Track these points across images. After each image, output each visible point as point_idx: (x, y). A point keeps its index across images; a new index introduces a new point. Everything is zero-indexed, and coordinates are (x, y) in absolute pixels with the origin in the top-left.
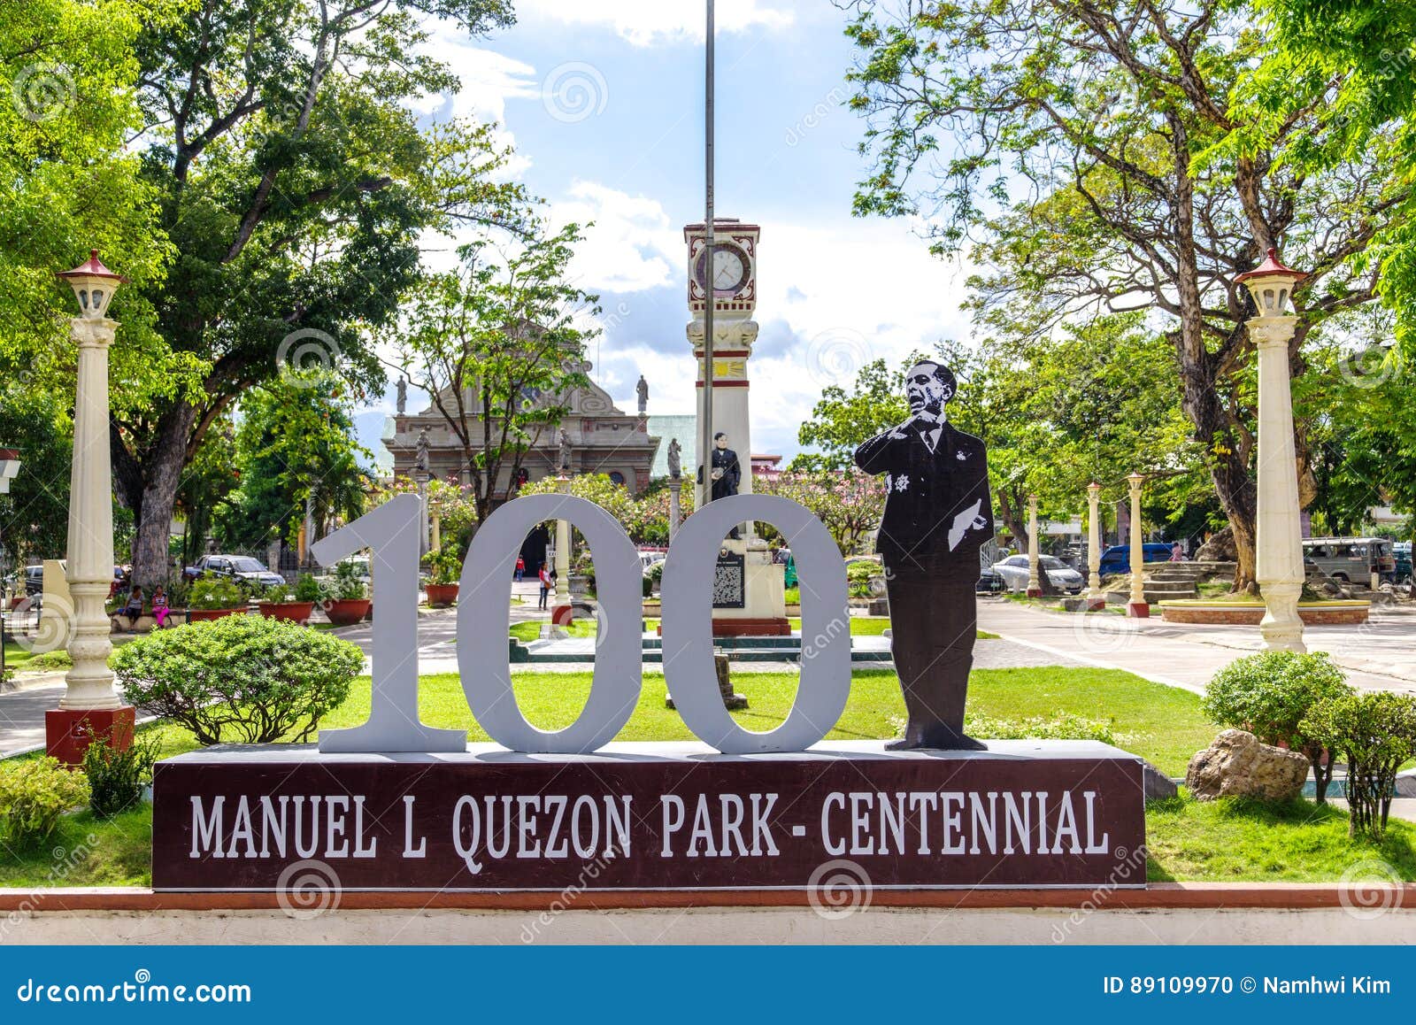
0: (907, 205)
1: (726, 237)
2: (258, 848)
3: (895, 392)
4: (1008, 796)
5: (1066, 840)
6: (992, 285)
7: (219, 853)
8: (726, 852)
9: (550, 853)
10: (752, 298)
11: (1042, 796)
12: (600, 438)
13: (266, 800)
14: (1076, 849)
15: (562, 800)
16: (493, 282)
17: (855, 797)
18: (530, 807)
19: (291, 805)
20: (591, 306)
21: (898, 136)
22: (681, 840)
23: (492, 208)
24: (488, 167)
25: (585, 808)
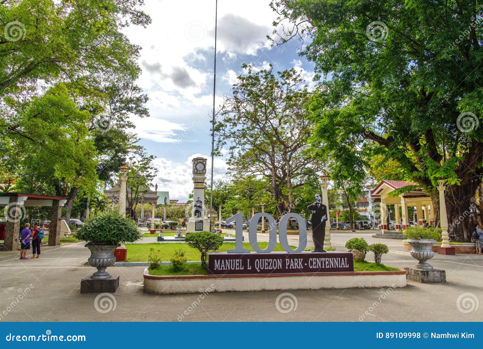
0: (221, 154)
1: (201, 161)
2: (225, 268)
3: (208, 189)
4: (335, 259)
5: (343, 265)
6: (232, 169)
7: (219, 269)
8: (295, 268)
9: (270, 268)
10: (206, 172)
11: (339, 259)
12: (147, 196)
13: (226, 260)
14: (344, 267)
15: (271, 260)
16: (135, 164)
17: (314, 259)
18: (267, 261)
19: (230, 261)
20: (155, 170)
21: (219, 141)
22: (289, 266)
23: (136, 150)
24: (135, 142)
25: (275, 261)
